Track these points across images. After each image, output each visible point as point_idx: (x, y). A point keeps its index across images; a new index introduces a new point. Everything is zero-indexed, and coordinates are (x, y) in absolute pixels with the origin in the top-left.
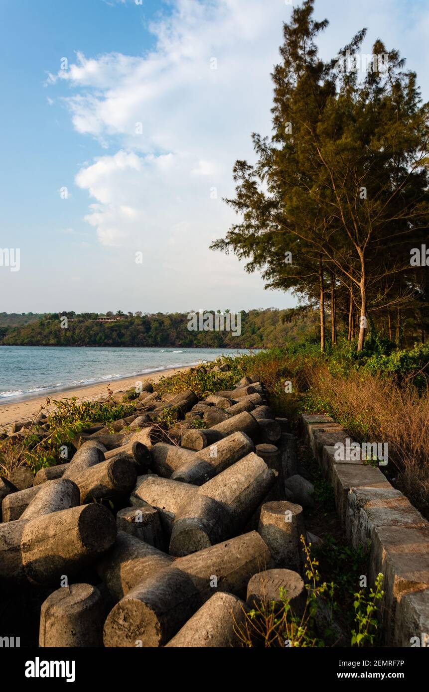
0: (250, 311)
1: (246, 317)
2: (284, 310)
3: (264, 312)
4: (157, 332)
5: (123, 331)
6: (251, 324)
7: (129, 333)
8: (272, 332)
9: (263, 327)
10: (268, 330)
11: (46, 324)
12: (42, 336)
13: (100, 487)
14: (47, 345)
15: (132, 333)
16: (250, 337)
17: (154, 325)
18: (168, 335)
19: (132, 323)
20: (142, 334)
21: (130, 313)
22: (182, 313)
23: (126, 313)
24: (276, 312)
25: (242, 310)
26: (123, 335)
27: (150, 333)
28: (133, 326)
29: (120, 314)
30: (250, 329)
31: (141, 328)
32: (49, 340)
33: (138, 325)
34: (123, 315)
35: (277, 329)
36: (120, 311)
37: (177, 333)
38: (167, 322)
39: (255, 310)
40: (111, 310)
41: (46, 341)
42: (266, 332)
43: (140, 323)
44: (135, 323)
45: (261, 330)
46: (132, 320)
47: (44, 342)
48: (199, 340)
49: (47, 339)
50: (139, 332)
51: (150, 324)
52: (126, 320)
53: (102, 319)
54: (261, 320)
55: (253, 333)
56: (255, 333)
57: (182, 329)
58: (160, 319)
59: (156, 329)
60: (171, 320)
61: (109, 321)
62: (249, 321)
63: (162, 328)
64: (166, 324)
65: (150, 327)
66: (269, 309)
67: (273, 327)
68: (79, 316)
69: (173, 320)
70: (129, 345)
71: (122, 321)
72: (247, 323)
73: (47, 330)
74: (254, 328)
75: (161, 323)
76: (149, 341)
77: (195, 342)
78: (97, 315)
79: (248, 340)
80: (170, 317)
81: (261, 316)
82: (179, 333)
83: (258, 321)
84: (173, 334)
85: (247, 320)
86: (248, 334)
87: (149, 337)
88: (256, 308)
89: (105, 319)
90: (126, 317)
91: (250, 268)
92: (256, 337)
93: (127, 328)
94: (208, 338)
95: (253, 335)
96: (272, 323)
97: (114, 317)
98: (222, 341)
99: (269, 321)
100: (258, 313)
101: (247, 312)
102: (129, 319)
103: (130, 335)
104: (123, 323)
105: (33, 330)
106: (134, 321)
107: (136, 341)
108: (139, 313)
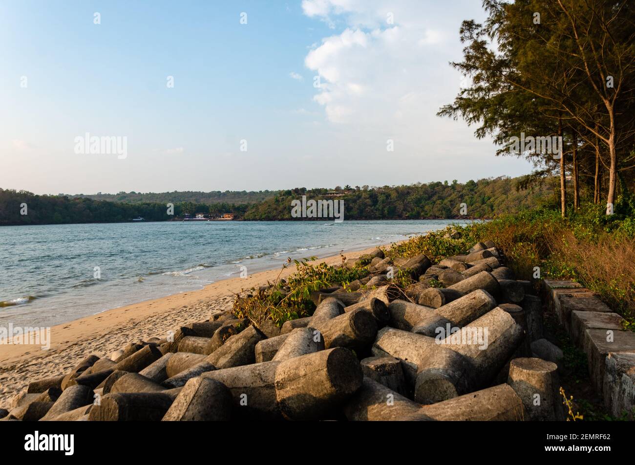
0: (479, 181)
1: (475, 186)
2: (516, 178)
3: (495, 181)
4: (384, 204)
5: (351, 205)
6: (481, 194)
7: (357, 206)
8: (503, 201)
9: (494, 196)
10: (500, 199)
11: (280, 200)
12: (278, 211)
13: (343, 337)
14: (282, 220)
15: (360, 206)
16: (480, 207)
17: (381, 198)
18: (395, 207)
19: (359, 197)
20: (369, 207)
21: (357, 187)
22: (408, 185)
23: (353, 187)
24: (508, 181)
25: (471, 179)
26: (352, 208)
27: (377, 206)
28: (361, 200)
29: (348, 189)
30: (479, 199)
31: (368, 201)
32: (284, 215)
33: (366, 198)
34: (351, 189)
35: (509, 199)
36: (348, 186)
37: (404, 205)
38: (394, 195)
39: (484, 179)
40: (340, 186)
41: (281, 216)
42: (497, 202)
43: (368, 196)
44: (363, 196)
45: (491, 200)
46: (359, 194)
47: (279, 217)
48: (426, 211)
49: (281, 214)
50: (366, 205)
51: (377, 197)
52: (354, 194)
53: (331, 194)
54: (491, 189)
55: (483, 202)
56: (485, 203)
57: (409, 202)
58: (386, 192)
59: (383, 202)
60: (398, 193)
61: (338, 195)
62: (479, 191)
63: (389, 200)
64: (392, 196)
65: (377, 200)
66: (500, 178)
67: (504, 196)
68: (309, 191)
69: (400, 192)
70: (358, 218)
71: (350, 195)
72: (476, 193)
73: (282, 206)
74: (483, 199)
75: (388, 196)
76: (377, 214)
77: (422, 214)
78: (326, 190)
79: (478, 210)
80: (397, 190)
81: (491, 185)
82: (405, 205)
83: (488, 191)
84: (400, 206)
85: (476, 190)
86: (478, 204)
87: (376, 210)
88: (486, 177)
89: (334, 193)
90: (354, 191)
91: (481, 133)
92: (486, 208)
93: (355, 201)
94: (436, 209)
95: (483, 205)
96: (503, 192)
97: (343, 192)
98: (451, 212)
99: (500, 190)
100: (488, 183)
101: (476, 181)
102: (357, 193)
103: (358, 209)
104: (350, 197)
105: (269, 206)
106: (362, 195)
107: (364, 214)
108: (366, 187)
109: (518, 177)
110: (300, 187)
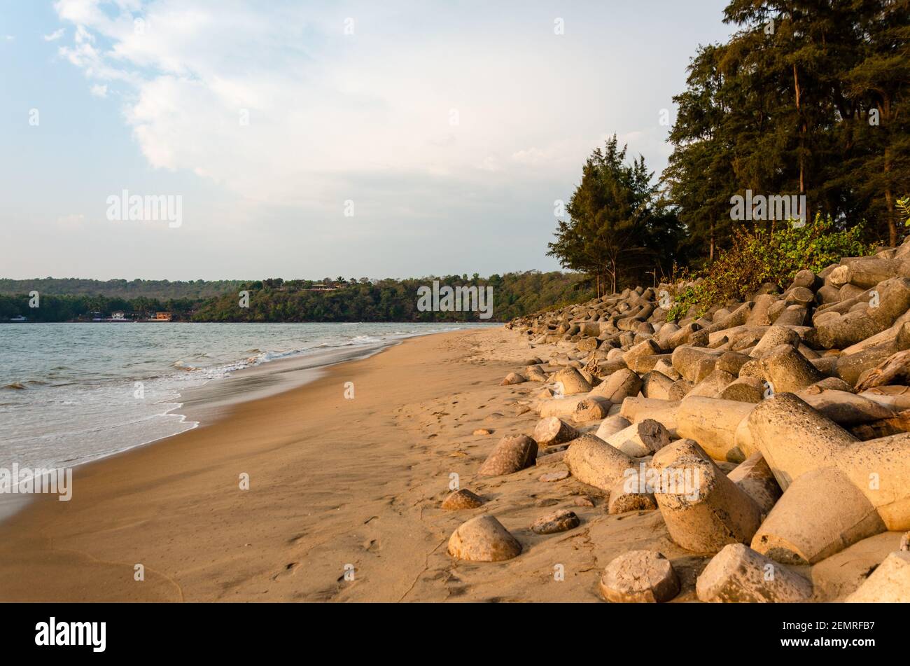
0: (505, 276)
1: (501, 282)
2: (548, 273)
3: (524, 277)
4: (389, 303)
5: (346, 303)
6: (508, 291)
7: (353, 305)
8: (534, 301)
9: (524, 294)
12: (246, 310)
14: (253, 321)
15: (357, 304)
16: (508, 308)
17: (385, 295)
18: (403, 306)
19: (356, 292)
20: (370, 306)
21: (352, 279)
22: (419, 278)
23: (347, 279)
24: (540, 277)
25: (495, 273)
26: (347, 307)
27: (380, 305)
28: (359, 297)
29: (341, 281)
30: (507, 299)
31: (369, 298)
32: (254, 315)
33: (365, 295)
34: (345, 282)
35: (541, 298)
36: (340, 278)
38: (401, 291)
39: (511, 274)
40: (329, 277)
41: (250, 317)
42: (525, 302)
43: (367, 291)
44: (361, 292)
45: (520, 299)
46: (356, 288)
47: (248, 318)
49: (251, 314)
50: (365, 303)
51: (380, 293)
52: (349, 288)
53: (318, 287)
54: (520, 286)
55: (511, 302)
56: (514, 303)
58: (390, 287)
59: (388, 300)
60: (406, 288)
61: (328, 289)
62: (505, 288)
63: (395, 298)
64: (399, 292)
65: (380, 296)
66: (529, 273)
67: (535, 295)
68: (288, 283)
69: (409, 287)
70: (355, 319)
71: (345, 290)
72: (502, 290)
74: (511, 298)
75: (394, 292)
76: (380, 314)
77: (437, 315)
78: (311, 283)
79: (505, 311)
80: (404, 283)
81: (519, 282)
83: (516, 287)
84: (409, 305)
85: (502, 287)
86: (504, 305)
87: (379, 310)
88: (513, 271)
89: (321, 287)
90: (349, 284)
92: (514, 308)
93: (351, 298)
95: (511, 306)
96: (534, 290)
97: (334, 285)
98: (472, 314)
99: (530, 288)
100: (515, 278)
101: (501, 276)
102: (353, 288)
103: (355, 308)
104: (345, 292)
105: (232, 302)
106: (360, 290)
107: (363, 314)
108: (364, 280)
109: (550, 272)
110: (274, 277)
